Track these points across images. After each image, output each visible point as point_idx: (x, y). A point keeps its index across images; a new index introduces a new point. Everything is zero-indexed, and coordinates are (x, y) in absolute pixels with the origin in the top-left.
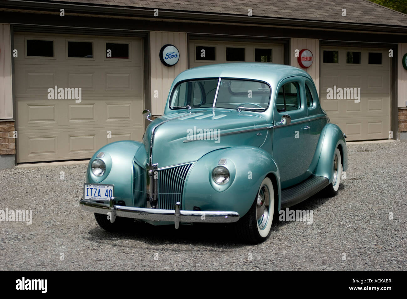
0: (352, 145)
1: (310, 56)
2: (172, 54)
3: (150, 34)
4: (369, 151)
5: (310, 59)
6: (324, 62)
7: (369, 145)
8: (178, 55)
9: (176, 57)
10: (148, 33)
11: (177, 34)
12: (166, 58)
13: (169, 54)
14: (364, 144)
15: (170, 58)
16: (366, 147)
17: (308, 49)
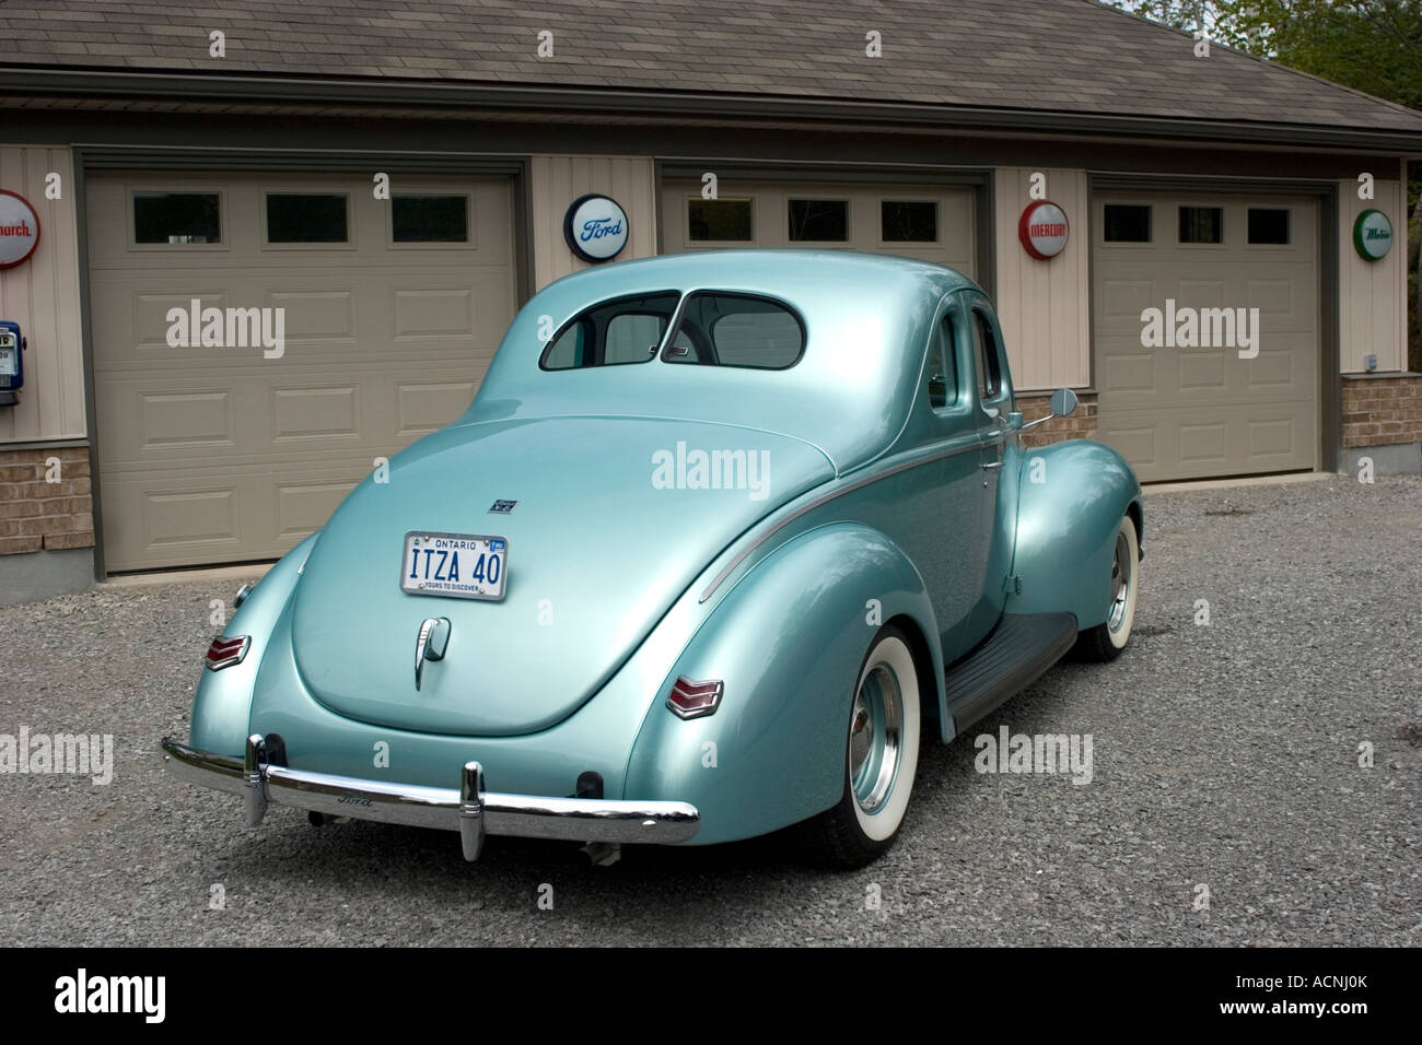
0: (1196, 492)
1: (1058, 222)
2: (603, 225)
3: (530, 165)
4: (1242, 513)
5: (1059, 230)
6: (1108, 238)
7: (1249, 490)
8: (623, 226)
9: (618, 232)
10: (523, 162)
11: (620, 162)
12: (585, 236)
13: (593, 224)
14: (1235, 489)
15: (596, 236)
16: (1238, 499)
17: (1051, 200)
